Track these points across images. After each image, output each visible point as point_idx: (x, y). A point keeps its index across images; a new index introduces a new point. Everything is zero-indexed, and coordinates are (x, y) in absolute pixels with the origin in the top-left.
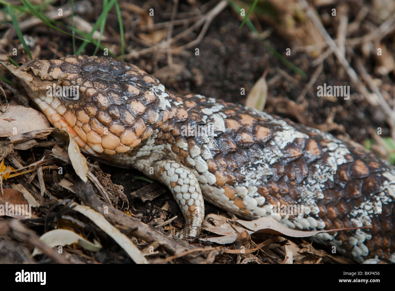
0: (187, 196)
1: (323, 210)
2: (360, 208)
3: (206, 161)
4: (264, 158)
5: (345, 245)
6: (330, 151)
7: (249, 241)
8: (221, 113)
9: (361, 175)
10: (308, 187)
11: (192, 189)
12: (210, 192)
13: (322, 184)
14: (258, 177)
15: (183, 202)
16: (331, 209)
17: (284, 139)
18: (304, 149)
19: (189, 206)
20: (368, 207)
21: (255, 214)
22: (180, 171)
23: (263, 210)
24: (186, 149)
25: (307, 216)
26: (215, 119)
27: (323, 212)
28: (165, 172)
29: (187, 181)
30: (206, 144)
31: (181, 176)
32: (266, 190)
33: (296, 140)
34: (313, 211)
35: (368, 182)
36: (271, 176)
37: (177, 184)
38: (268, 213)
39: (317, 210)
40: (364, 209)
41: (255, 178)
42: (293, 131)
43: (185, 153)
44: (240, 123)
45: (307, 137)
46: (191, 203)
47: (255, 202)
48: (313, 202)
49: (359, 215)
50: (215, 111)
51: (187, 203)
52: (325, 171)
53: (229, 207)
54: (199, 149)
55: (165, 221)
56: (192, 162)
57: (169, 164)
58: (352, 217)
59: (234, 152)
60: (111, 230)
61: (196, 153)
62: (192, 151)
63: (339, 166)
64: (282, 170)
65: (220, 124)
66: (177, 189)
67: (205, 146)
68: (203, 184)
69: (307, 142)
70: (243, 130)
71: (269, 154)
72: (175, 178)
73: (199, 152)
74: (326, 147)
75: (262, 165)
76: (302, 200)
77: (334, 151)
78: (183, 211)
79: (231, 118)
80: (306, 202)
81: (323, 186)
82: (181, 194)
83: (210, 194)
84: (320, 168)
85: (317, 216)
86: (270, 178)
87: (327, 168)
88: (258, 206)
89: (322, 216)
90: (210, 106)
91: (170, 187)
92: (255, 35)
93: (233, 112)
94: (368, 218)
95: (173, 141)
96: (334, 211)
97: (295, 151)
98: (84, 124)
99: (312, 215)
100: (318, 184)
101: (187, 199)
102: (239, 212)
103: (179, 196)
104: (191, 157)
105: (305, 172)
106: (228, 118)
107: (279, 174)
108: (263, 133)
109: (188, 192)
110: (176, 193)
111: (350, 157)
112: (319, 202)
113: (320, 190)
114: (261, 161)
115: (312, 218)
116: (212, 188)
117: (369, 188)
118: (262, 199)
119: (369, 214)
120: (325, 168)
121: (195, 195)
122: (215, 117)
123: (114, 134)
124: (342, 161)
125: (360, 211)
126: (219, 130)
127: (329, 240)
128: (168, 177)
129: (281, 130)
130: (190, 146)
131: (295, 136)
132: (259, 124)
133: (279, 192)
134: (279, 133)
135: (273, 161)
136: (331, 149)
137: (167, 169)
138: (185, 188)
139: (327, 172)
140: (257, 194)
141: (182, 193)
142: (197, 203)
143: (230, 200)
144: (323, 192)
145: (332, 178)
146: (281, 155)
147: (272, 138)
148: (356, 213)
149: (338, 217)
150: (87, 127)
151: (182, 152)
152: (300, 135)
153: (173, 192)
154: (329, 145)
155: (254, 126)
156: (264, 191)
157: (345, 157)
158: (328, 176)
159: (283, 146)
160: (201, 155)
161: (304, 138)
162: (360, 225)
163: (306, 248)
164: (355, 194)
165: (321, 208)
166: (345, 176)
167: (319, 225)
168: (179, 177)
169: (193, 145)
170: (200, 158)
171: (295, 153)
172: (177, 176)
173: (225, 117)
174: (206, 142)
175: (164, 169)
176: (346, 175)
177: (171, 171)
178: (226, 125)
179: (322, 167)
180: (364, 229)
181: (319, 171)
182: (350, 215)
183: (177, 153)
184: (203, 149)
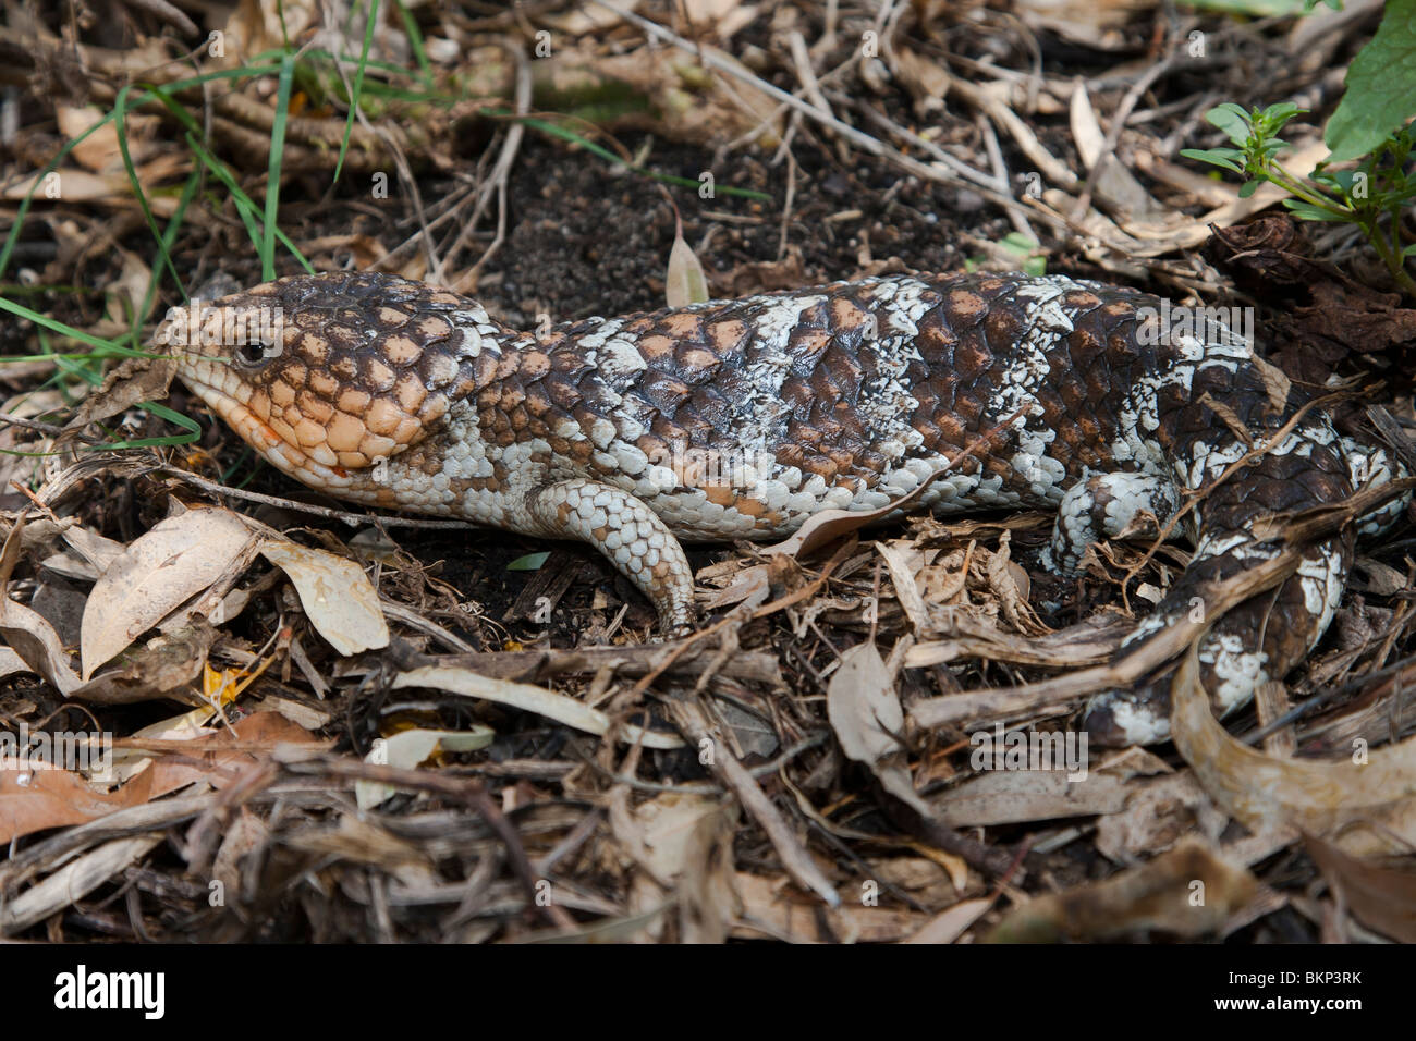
0: (639, 548)
1: (930, 431)
2: (1005, 387)
3: (635, 443)
4: (757, 383)
5: (1011, 480)
6: (887, 303)
7: (798, 570)
8: (622, 335)
9: (972, 317)
10: (876, 400)
11: (645, 529)
12: (676, 509)
13: (903, 377)
14: (764, 428)
15: (636, 564)
16: (945, 419)
17: (777, 326)
18: (830, 326)
19: (653, 568)
20: (1019, 377)
21: (794, 513)
22: (604, 499)
23: (807, 496)
24: (582, 437)
25: (903, 459)
26: (614, 350)
27: (932, 436)
28: (573, 513)
29: (627, 515)
30: (618, 407)
31: (610, 508)
32: (793, 449)
33: (805, 316)
34: (910, 443)
35: (995, 323)
36: (790, 413)
37: (609, 529)
38: (820, 497)
39: (916, 438)
40: (1012, 383)
41: (760, 433)
42: (787, 302)
43: (584, 446)
44: (669, 336)
45: (825, 298)
46: (653, 559)
47: (781, 486)
48: (900, 425)
49: (1009, 400)
50: (607, 334)
51: (645, 564)
52: (895, 349)
53: (732, 524)
54: (609, 423)
55: (606, 627)
56: (608, 460)
57: (574, 493)
58: (996, 413)
59: (688, 401)
60: (492, 688)
61: (605, 435)
62: (595, 435)
63: (918, 323)
64: (807, 390)
65: (628, 357)
66: (612, 540)
67: (619, 413)
68: (652, 497)
69: (829, 308)
70: (683, 346)
71: (763, 371)
72: (599, 519)
73: (612, 430)
74: (874, 298)
75: (759, 401)
76: (877, 432)
77: (895, 299)
78: (643, 586)
79: (648, 334)
80: (886, 432)
81: (907, 381)
82: (624, 549)
83: (677, 515)
84: (881, 347)
85: (923, 449)
86: (789, 419)
87: (898, 340)
88: (792, 491)
89: (933, 446)
90: (593, 330)
91: (595, 542)
92: (620, 168)
93: (645, 323)
94: (1029, 397)
95: (543, 428)
96: (953, 421)
97: (814, 339)
98: (286, 408)
99: (912, 453)
100: (894, 382)
101: (641, 553)
102: (758, 526)
103: (622, 555)
104: (602, 450)
105: (857, 371)
106: (640, 338)
107: (804, 402)
108: (728, 336)
109: (640, 537)
110: (612, 551)
111: (931, 294)
112: (913, 419)
113: (905, 392)
114: (754, 394)
115: (914, 461)
116: (675, 500)
117: (1002, 334)
118: (795, 473)
119: (1028, 389)
120: (893, 342)
121: (656, 540)
122: (611, 346)
123: (348, 413)
124: (919, 310)
125: (1007, 392)
126: (633, 368)
127: (973, 489)
128: (584, 522)
129: (764, 310)
130: (587, 427)
131: (797, 310)
132: (711, 321)
133: (823, 440)
134: (762, 319)
135: (778, 381)
136: (885, 297)
137: (574, 505)
138: (628, 532)
139: (901, 347)
140: (778, 468)
141: (627, 545)
142: (668, 554)
143: (726, 507)
144: (914, 394)
145: (916, 355)
146: (790, 360)
147: (754, 336)
148: (1000, 400)
149: (968, 428)
150: (294, 414)
151: (578, 447)
152: (808, 302)
153: (606, 551)
154: (876, 292)
155: (704, 328)
156: (791, 452)
157: (923, 298)
158: (908, 356)
159: (783, 341)
160: (618, 436)
161: (819, 304)
162: (1021, 422)
163: (924, 529)
164: (980, 363)
165: (923, 428)
166: (941, 336)
167: (934, 466)
168: (608, 512)
169: (592, 422)
170: (620, 444)
171: (816, 342)
172: (602, 512)
173: (633, 338)
174: (617, 403)
175: (569, 508)
176: (942, 334)
177: (586, 507)
178: (644, 353)
179: (886, 343)
180: (1033, 424)
181: (884, 353)
182: (990, 411)
183: (568, 454)
184: (617, 422)
